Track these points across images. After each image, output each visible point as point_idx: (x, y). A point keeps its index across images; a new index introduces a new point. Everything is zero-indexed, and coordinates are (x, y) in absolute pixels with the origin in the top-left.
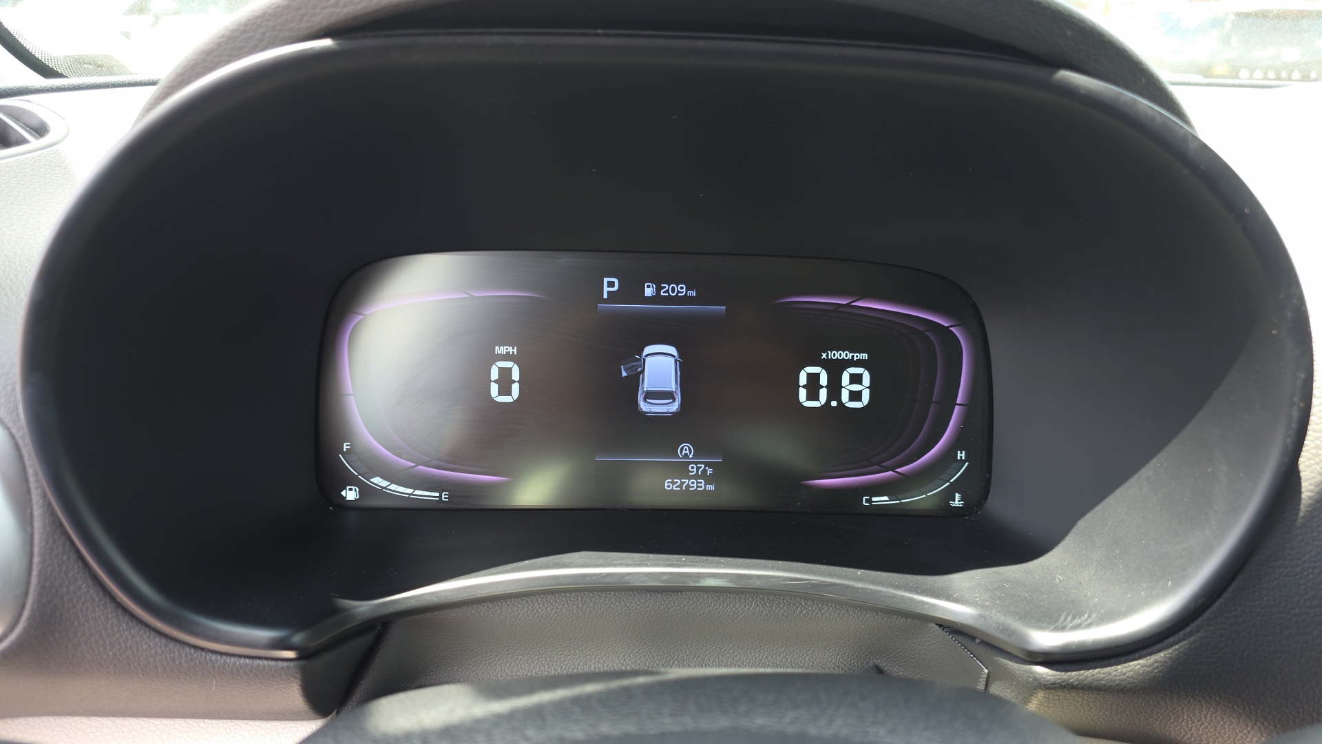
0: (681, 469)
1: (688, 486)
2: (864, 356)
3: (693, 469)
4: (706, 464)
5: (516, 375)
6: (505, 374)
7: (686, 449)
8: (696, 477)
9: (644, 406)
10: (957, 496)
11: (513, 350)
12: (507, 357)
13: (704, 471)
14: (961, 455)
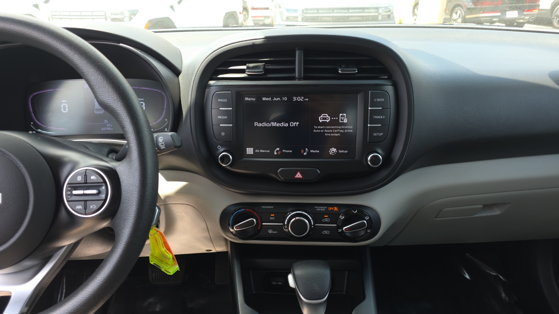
0: (105, 126)
1: (107, 129)
2: (143, 99)
3: (108, 125)
4: (111, 124)
5: (67, 106)
6: (64, 106)
7: (106, 121)
8: (109, 127)
9: (96, 112)
10: (166, 129)
11: (66, 101)
12: (64, 103)
13: (110, 126)
14: (166, 120)
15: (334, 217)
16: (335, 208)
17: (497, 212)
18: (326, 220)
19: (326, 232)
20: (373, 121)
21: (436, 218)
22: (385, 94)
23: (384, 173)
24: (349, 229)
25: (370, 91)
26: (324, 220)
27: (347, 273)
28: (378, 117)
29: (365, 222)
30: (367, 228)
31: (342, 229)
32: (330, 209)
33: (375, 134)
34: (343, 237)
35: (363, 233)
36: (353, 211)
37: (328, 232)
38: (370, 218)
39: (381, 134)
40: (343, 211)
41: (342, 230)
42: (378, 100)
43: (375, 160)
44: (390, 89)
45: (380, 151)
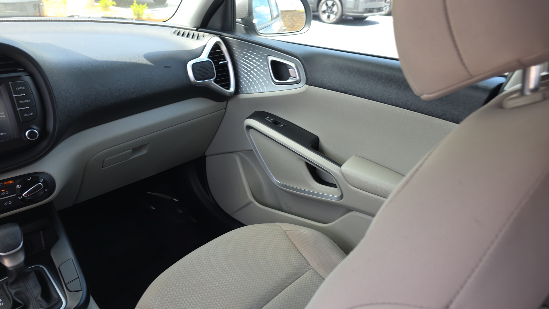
15: (11, 189)
16: (10, 181)
17: (144, 152)
18: (5, 193)
19: (8, 203)
20: (20, 106)
21: (103, 167)
22: (24, 84)
23: (44, 144)
24: (28, 194)
25: (10, 83)
26: (3, 194)
27: (41, 232)
28: (24, 102)
29: (41, 184)
30: (44, 188)
31: (22, 195)
32: (6, 183)
33: (26, 115)
34: (25, 202)
35: (42, 193)
36: (27, 179)
37: (10, 203)
38: (44, 180)
39: (31, 114)
40: (18, 182)
41: (23, 197)
42: (20, 88)
43: (32, 134)
44: (27, 79)
45: (35, 127)
